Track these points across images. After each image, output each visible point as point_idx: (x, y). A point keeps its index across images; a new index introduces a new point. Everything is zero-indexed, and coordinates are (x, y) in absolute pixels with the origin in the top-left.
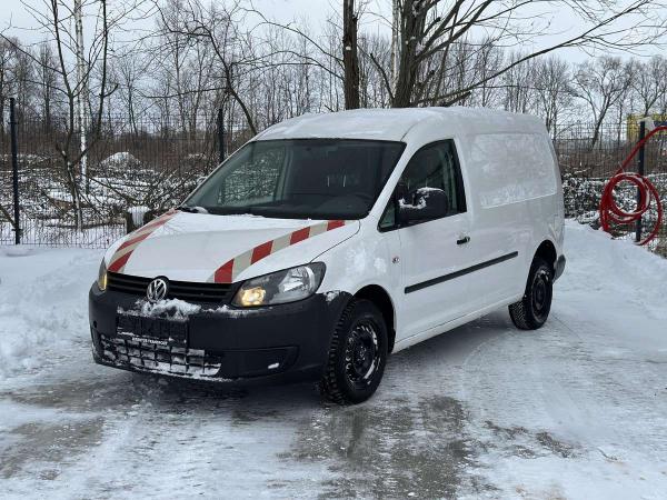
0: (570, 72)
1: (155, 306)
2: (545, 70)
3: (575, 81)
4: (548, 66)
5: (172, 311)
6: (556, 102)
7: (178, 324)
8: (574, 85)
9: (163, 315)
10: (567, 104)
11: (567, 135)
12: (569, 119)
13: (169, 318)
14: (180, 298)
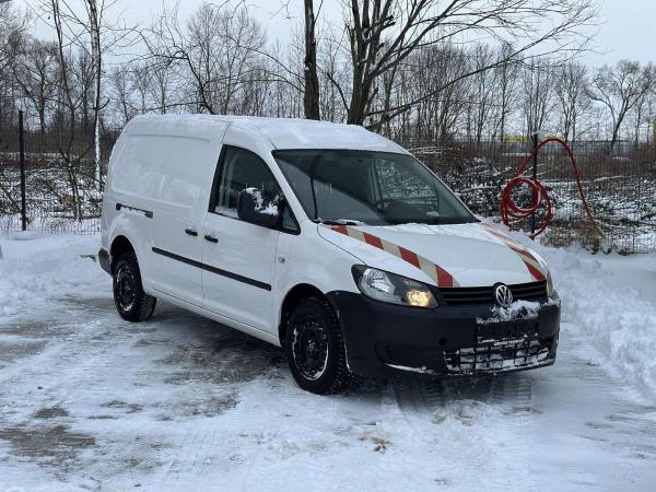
0: (589, 76)
1: (510, 310)
2: (565, 75)
3: (594, 84)
4: (567, 71)
5: (524, 311)
6: (576, 105)
7: (531, 321)
8: (593, 88)
9: (519, 316)
10: (586, 107)
11: (586, 136)
12: (588, 122)
13: (525, 318)
14: (522, 299)
